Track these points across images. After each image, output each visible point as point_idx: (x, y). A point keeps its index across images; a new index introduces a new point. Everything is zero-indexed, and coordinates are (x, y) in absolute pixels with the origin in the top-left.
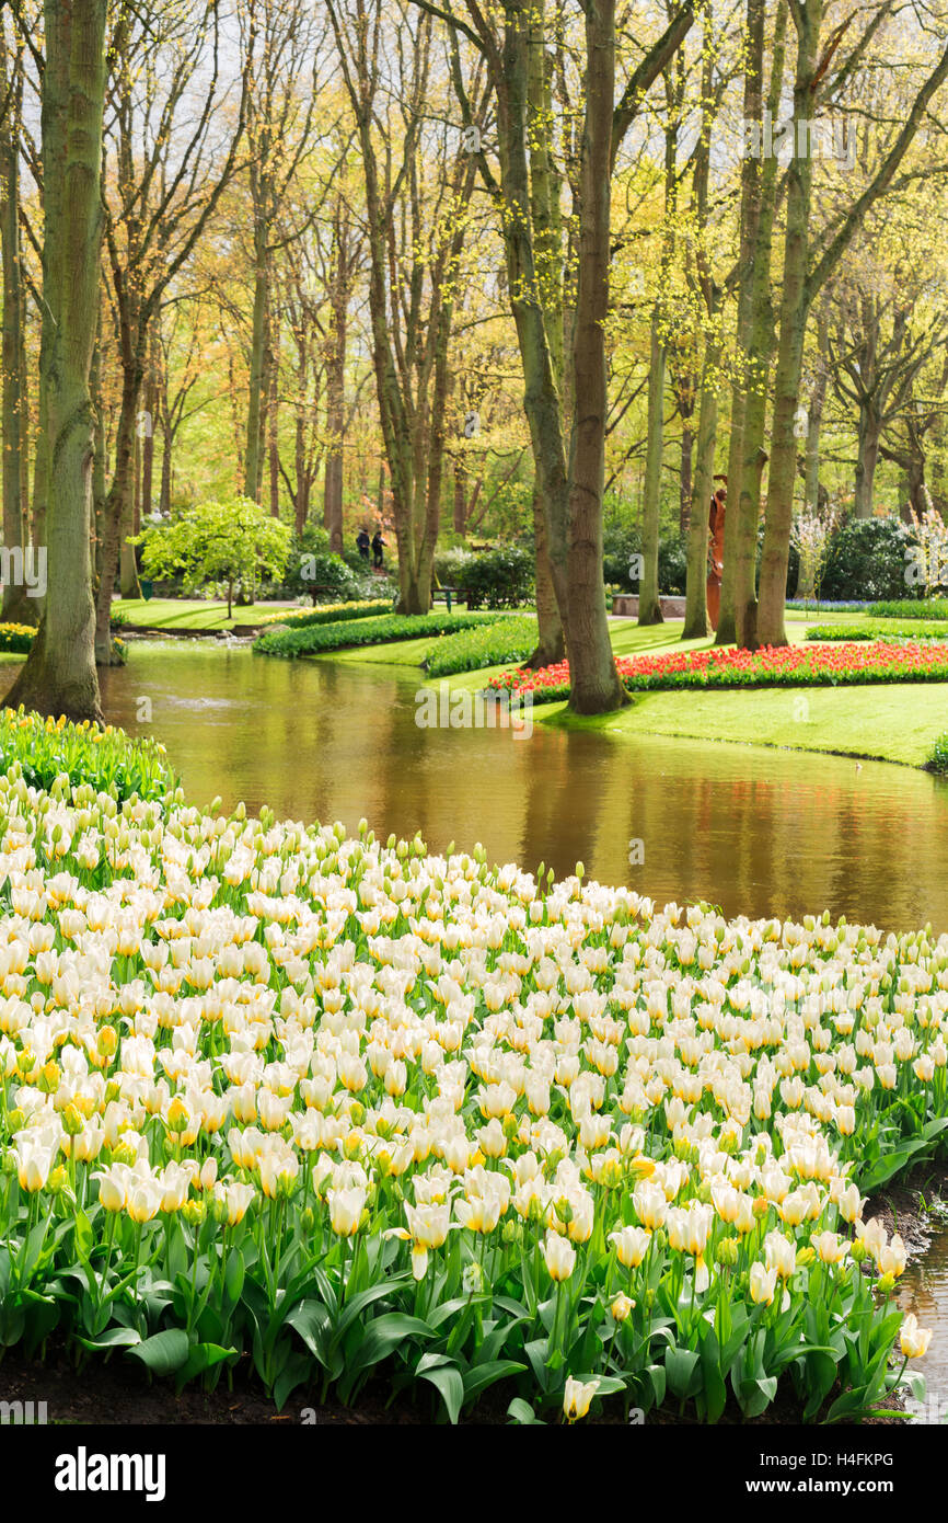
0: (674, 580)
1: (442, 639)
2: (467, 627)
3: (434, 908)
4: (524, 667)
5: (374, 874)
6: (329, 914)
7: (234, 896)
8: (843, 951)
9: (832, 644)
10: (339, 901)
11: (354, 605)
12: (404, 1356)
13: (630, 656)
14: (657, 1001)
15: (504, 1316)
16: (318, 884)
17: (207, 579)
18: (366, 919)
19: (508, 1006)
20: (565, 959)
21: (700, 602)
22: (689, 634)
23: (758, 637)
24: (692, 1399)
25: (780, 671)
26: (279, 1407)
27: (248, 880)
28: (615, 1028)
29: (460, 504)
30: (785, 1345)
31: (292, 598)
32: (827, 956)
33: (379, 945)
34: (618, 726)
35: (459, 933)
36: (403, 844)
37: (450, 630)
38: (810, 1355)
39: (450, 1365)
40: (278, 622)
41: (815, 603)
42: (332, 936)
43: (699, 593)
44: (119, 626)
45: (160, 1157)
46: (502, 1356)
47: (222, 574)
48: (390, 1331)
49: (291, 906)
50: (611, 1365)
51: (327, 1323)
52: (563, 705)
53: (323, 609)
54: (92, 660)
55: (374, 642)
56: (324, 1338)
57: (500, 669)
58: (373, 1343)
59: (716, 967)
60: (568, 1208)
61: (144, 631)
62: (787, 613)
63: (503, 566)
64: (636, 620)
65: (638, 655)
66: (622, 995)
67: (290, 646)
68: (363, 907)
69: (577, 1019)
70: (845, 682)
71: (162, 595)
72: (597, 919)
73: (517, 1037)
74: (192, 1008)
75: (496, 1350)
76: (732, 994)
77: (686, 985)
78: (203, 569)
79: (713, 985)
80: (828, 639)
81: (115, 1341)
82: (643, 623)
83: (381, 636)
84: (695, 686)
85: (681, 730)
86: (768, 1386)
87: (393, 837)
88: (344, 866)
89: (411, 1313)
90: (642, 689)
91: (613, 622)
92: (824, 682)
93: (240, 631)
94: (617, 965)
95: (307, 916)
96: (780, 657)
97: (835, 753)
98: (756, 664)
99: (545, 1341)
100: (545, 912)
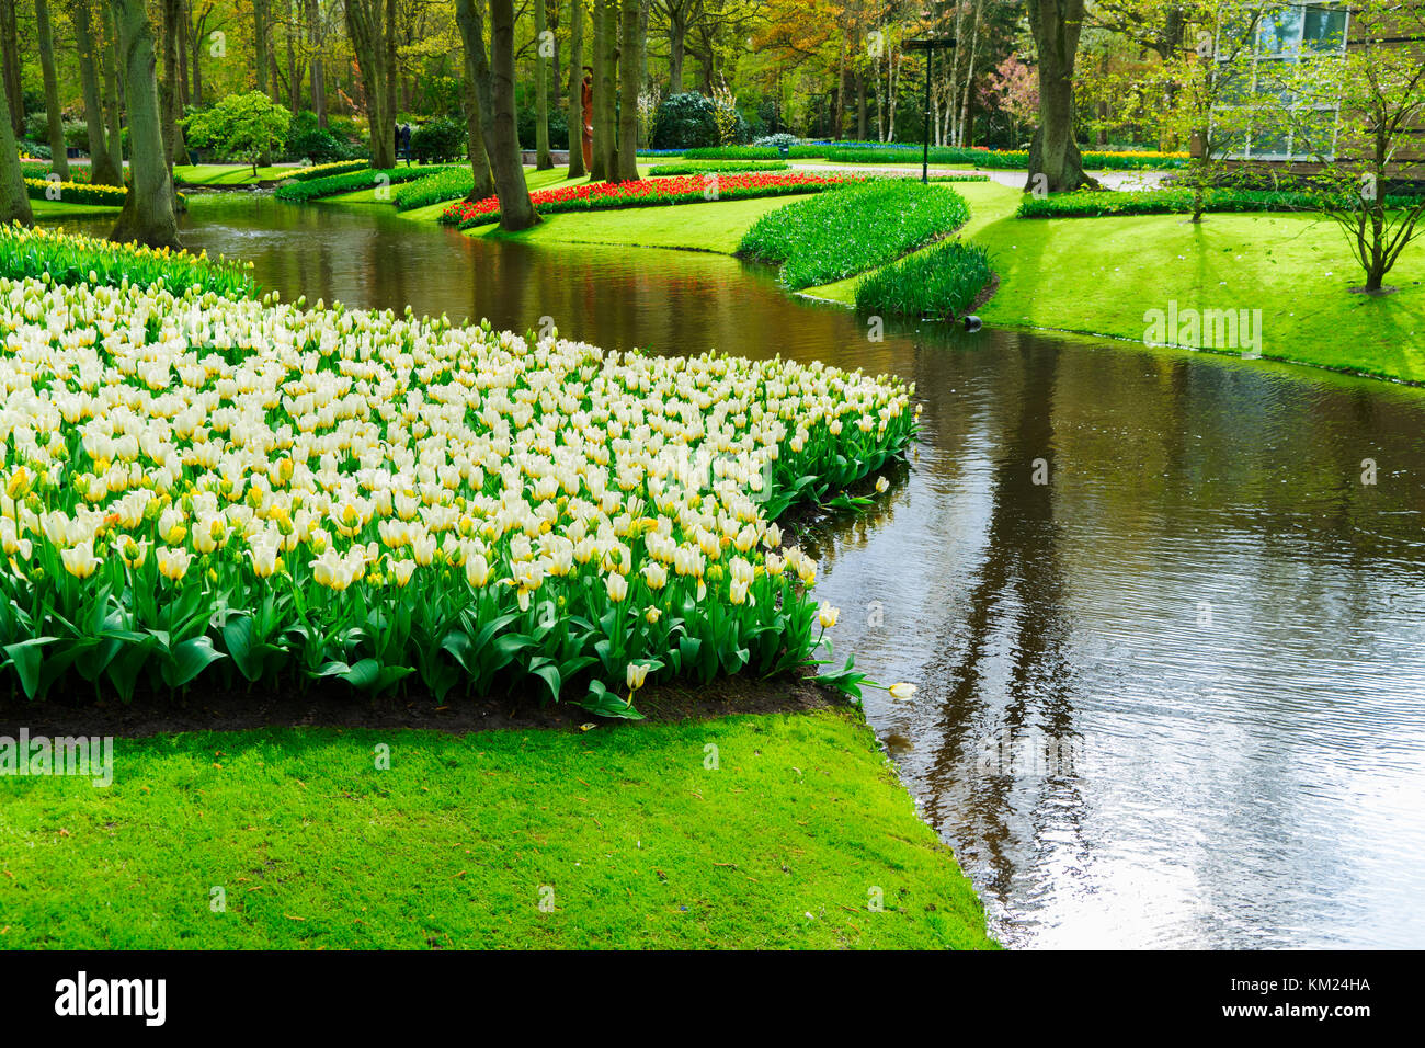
0: (559, 140)
1: (406, 185)
2: (423, 176)
3: (465, 363)
4: (466, 201)
5: (420, 344)
6: (399, 372)
7: (330, 362)
8: (730, 376)
9: (669, 178)
10: (403, 363)
11: (341, 164)
12: (522, 662)
13: (537, 191)
14: (623, 415)
15: (580, 630)
16: (385, 352)
17: (235, 149)
18: (423, 375)
19: (530, 425)
20: (556, 391)
21: (579, 154)
22: (572, 175)
23: (620, 175)
24: (695, 668)
25: (637, 196)
26: (440, 702)
27: (336, 353)
28: (600, 435)
29: (406, 92)
30: (750, 627)
31: (297, 161)
32: (719, 378)
33: (436, 390)
34: (537, 237)
35: (484, 379)
36: (435, 322)
37: (410, 179)
38: (764, 634)
39: (550, 663)
40: (290, 177)
41: (650, 152)
42: (405, 386)
43: (577, 147)
44: (179, 184)
45: (342, 545)
46: (582, 654)
47: (245, 145)
48: (510, 646)
49: (372, 368)
50: (647, 653)
51: (468, 644)
52: (496, 225)
53: (319, 167)
54: (170, 207)
55: (359, 189)
56: (466, 653)
57: (449, 204)
58: (499, 655)
59: (651, 390)
60: (619, 555)
61: (195, 187)
62: (638, 159)
63: (440, 134)
64: (535, 167)
65: (542, 190)
66: (599, 412)
67: (301, 194)
68: (420, 366)
69: (576, 431)
70: (679, 202)
71: (204, 162)
72: (571, 364)
73: (541, 445)
74: (330, 442)
75: (578, 650)
76: (667, 407)
77: (639, 404)
78: (232, 141)
79: (654, 401)
80: (664, 174)
81: (328, 672)
82: (540, 169)
83: (363, 184)
84: (582, 208)
85: (576, 238)
86: (743, 655)
87: (426, 317)
88: (398, 339)
89: (519, 632)
90: (548, 212)
91: (526, 168)
92: (666, 203)
93: (263, 184)
94: (590, 393)
95: (383, 374)
96: (636, 187)
97: (678, 248)
98: (622, 193)
99: (607, 642)
100: (536, 363)
